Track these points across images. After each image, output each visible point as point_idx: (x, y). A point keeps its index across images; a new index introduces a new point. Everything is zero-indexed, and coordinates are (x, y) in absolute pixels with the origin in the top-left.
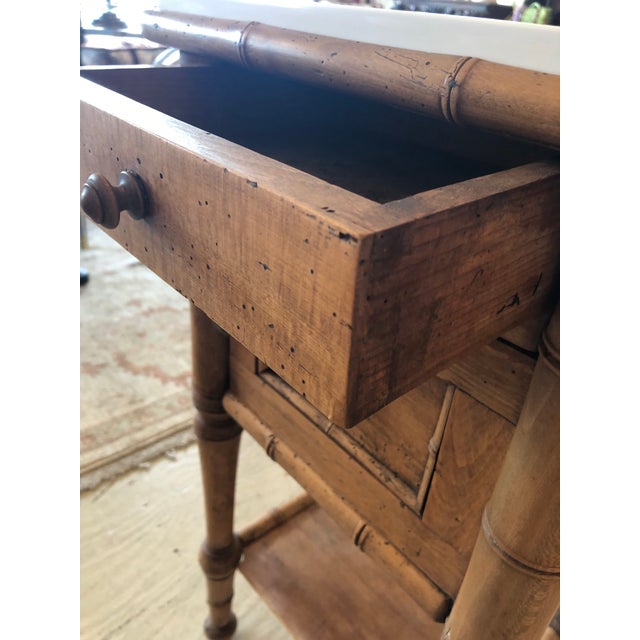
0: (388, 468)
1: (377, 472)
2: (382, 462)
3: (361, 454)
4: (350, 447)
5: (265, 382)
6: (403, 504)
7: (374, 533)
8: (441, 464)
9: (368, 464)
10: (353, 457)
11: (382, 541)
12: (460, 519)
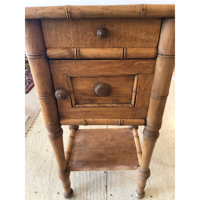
0: (122, 103)
1: (120, 106)
2: (120, 103)
3: (114, 105)
4: (111, 105)
5: (76, 107)
6: (129, 108)
7: (124, 119)
8: (138, 92)
9: (117, 106)
10: (113, 107)
11: (126, 119)
12: (144, 101)
